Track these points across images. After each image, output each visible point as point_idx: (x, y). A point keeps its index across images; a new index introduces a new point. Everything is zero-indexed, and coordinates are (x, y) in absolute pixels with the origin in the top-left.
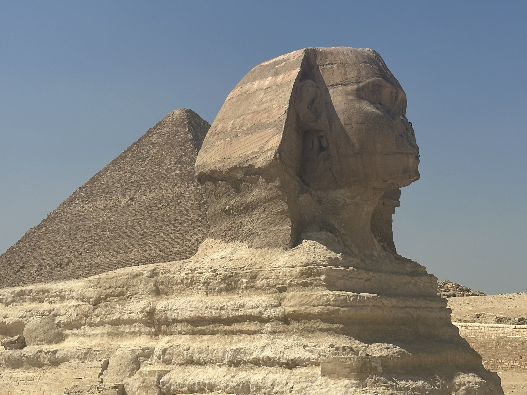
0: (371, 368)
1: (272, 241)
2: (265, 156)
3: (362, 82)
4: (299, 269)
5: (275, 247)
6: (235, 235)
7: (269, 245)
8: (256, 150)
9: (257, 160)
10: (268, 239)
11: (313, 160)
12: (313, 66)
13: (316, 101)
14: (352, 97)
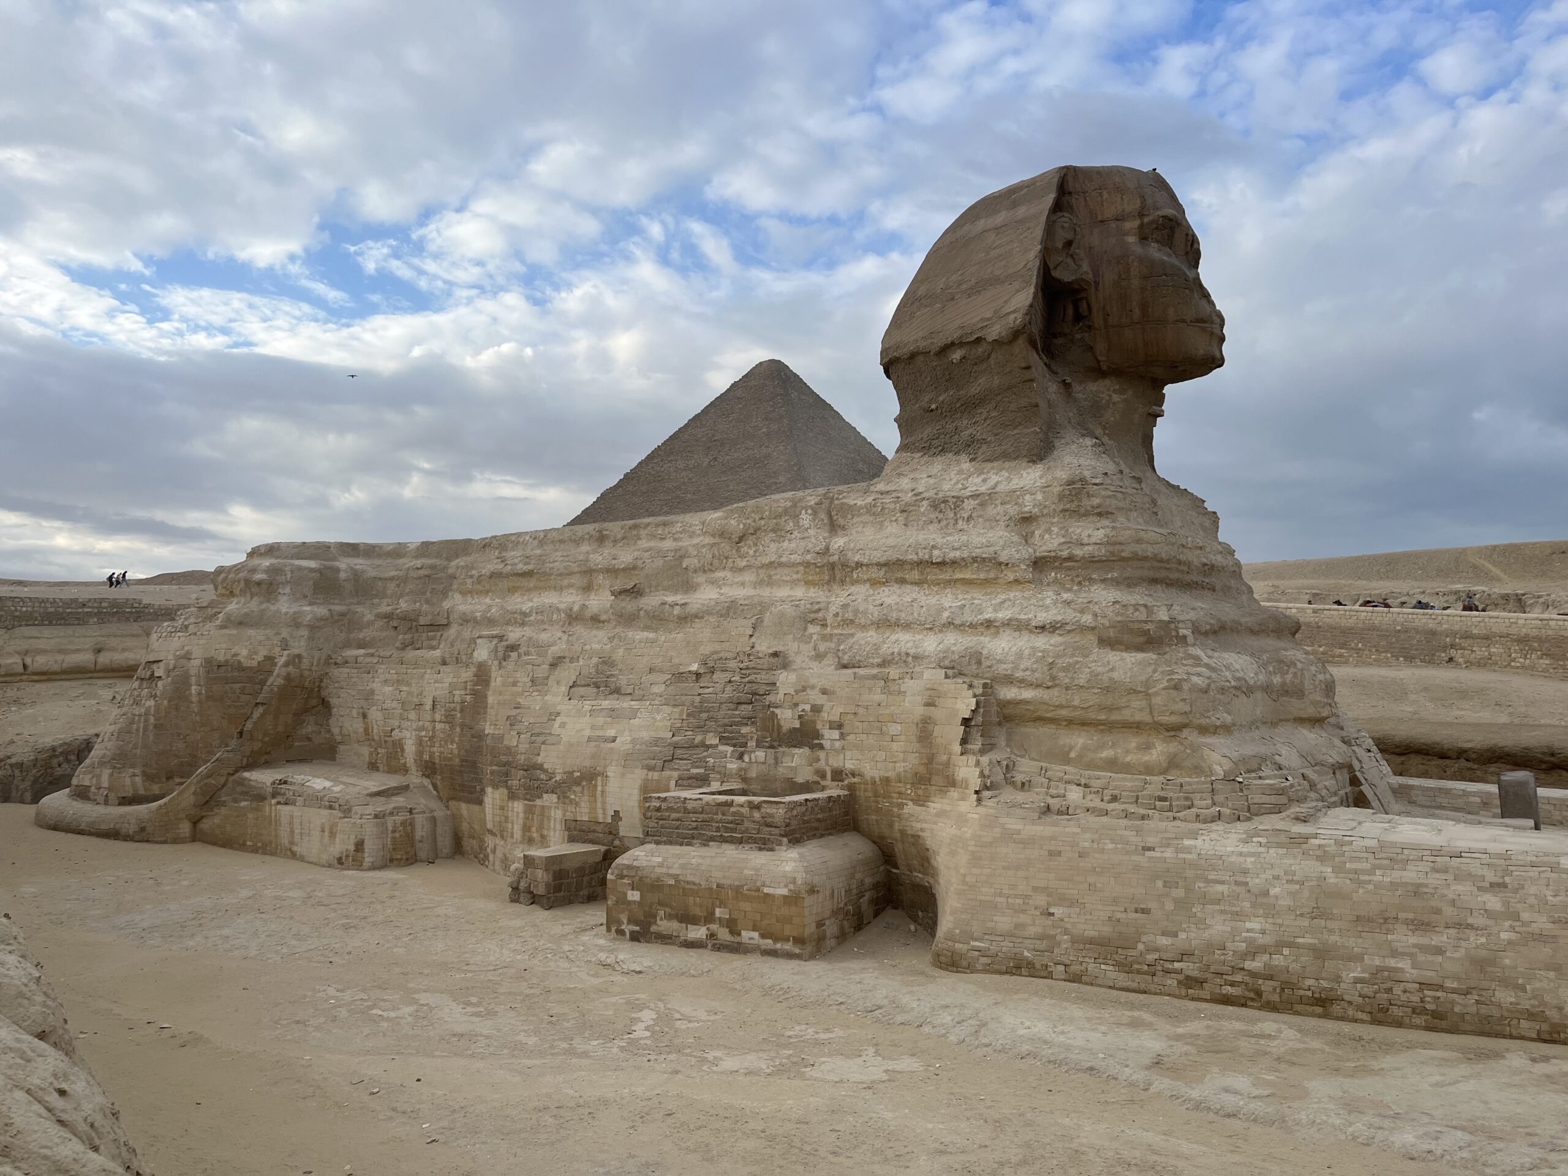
0: (1177, 636)
1: (1010, 450)
2: (1003, 323)
4: (1057, 490)
5: (1015, 459)
6: (946, 446)
7: (1006, 456)
8: (988, 315)
9: (989, 330)
10: (1003, 448)
11: (1065, 335)
12: (1070, 193)
13: (1074, 245)
14: (1131, 239)
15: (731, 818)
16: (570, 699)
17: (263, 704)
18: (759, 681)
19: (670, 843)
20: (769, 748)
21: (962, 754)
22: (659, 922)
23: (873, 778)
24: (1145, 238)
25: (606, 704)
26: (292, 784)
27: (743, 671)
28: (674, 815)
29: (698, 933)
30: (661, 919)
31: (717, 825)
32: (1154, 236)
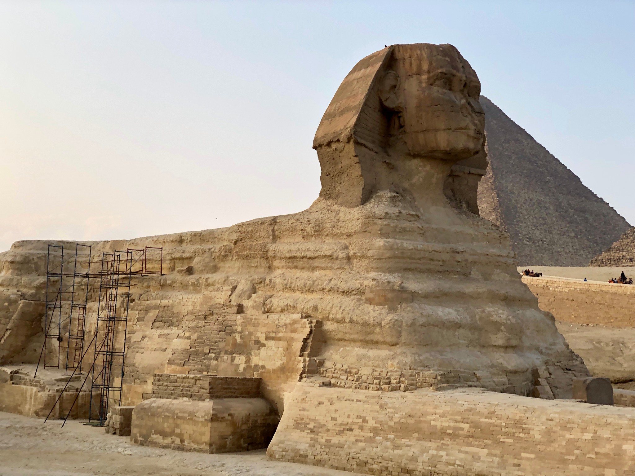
2: (346, 132)
3: (432, 72)
4: (362, 221)
9: (342, 135)
11: (395, 135)
12: (397, 59)
13: (397, 88)
14: (424, 85)
15: (187, 385)
16: (152, 329)
17: (10, 329)
18: (229, 319)
19: (163, 398)
20: (230, 354)
21: (300, 356)
22: (152, 436)
23: (269, 370)
24: (431, 84)
25: (166, 331)
26: (21, 373)
27: (224, 314)
28: (165, 384)
29: (168, 441)
30: (153, 434)
31: (182, 388)
32: (437, 82)
